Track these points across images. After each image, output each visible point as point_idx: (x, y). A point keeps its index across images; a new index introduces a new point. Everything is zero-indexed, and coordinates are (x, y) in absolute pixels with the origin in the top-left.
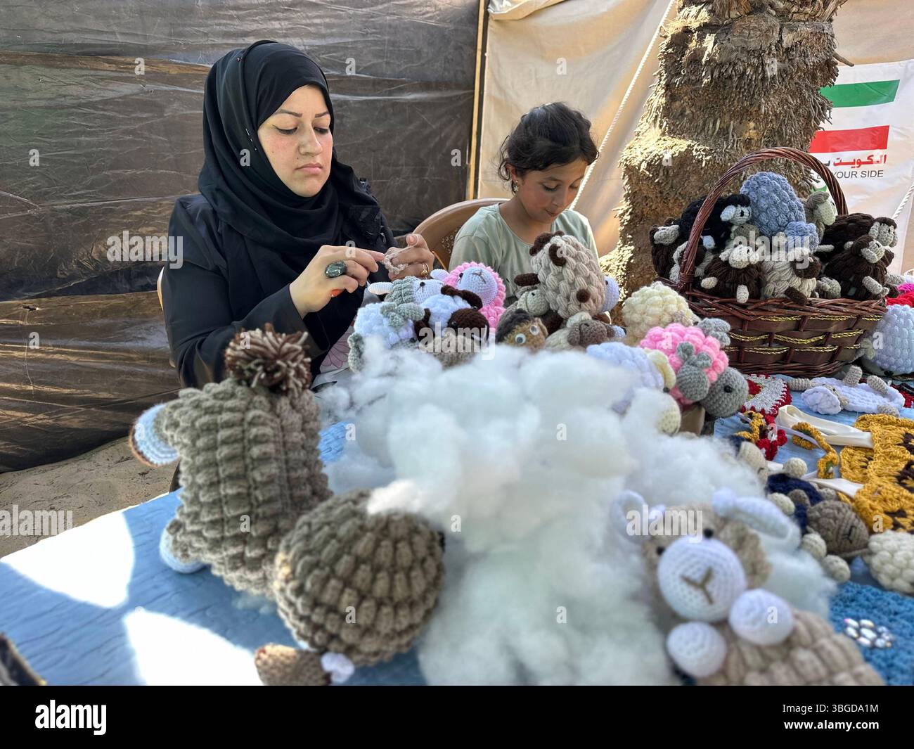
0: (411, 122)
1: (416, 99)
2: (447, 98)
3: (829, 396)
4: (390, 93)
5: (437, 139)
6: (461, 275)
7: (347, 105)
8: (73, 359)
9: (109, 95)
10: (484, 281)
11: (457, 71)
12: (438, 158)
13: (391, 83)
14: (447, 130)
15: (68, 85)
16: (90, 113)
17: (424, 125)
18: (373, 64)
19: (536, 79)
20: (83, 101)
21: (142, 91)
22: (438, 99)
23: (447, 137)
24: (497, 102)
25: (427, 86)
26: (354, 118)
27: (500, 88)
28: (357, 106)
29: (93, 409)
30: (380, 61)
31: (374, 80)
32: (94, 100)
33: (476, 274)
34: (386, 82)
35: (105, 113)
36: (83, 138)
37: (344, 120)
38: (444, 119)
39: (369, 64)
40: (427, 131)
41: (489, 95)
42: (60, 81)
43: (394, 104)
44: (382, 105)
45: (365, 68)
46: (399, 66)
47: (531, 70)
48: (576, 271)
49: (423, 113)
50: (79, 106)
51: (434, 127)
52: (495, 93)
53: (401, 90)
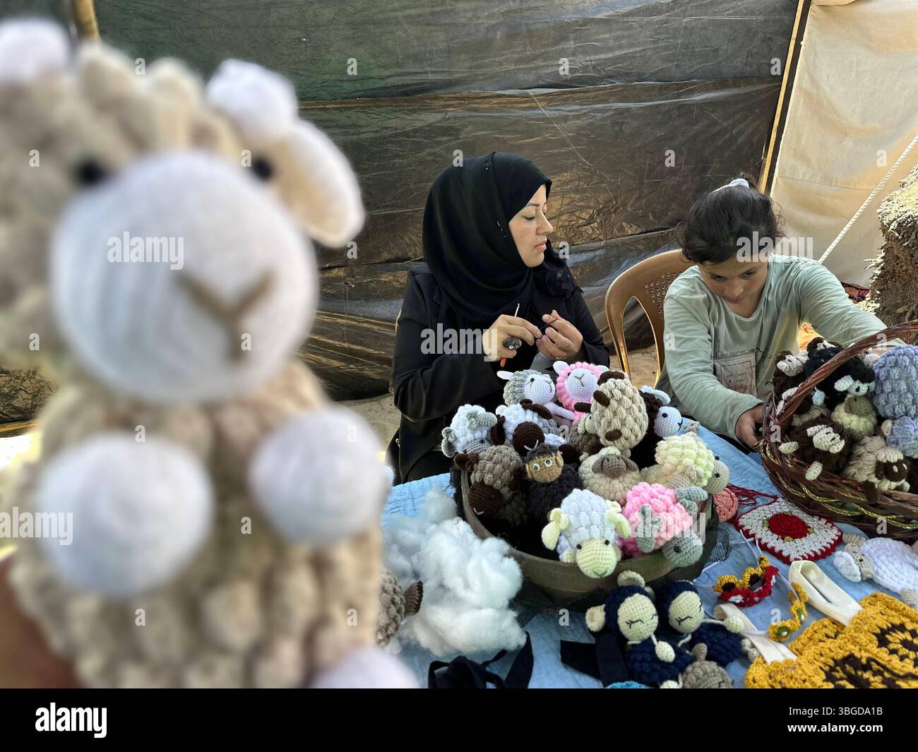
0: (697, 122)
1: (706, 99)
2: (746, 94)
3: (850, 564)
4: (678, 96)
5: (727, 136)
6: (569, 374)
7: (629, 112)
8: (376, 328)
9: (419, 124)
10: (582, 384)
11: (761, 64)
12: (726, 155)
13: (679, 87)
14: (741, 126)
15: (390, 119)
16: (404, 141)
17: (714, 123)
18: (662, 69)
19: (857, 72)
20: (399, 131)
21: (444, 119)
22: (733, 96)
23: (740, 134)
24: (808, 95)
25: (722, 84)
26: (635, 124)
27: (813, 81)
28: (639, 112)
29: (385, 366)
30: (669, 65)
31: (661, 85)
32: (408, 129)
33: (578, 378)
34: (674, 86)
35: (414, 139)
36: (396, 161)
37: (624, 127)
38: (738, 116)
39: (656, 69)
40: (715, 130)
41: (799, 87)
42: (384, 117)
43: (680, 107)
44: (667, 109)
45: (652, 73)
46: (690, 67)
47: (852, 62)
48: (615, 413)
49: (713, 112)
50: (396, 135)
51: (725, 124)
52: (806, 84)
53: (691, 92)
